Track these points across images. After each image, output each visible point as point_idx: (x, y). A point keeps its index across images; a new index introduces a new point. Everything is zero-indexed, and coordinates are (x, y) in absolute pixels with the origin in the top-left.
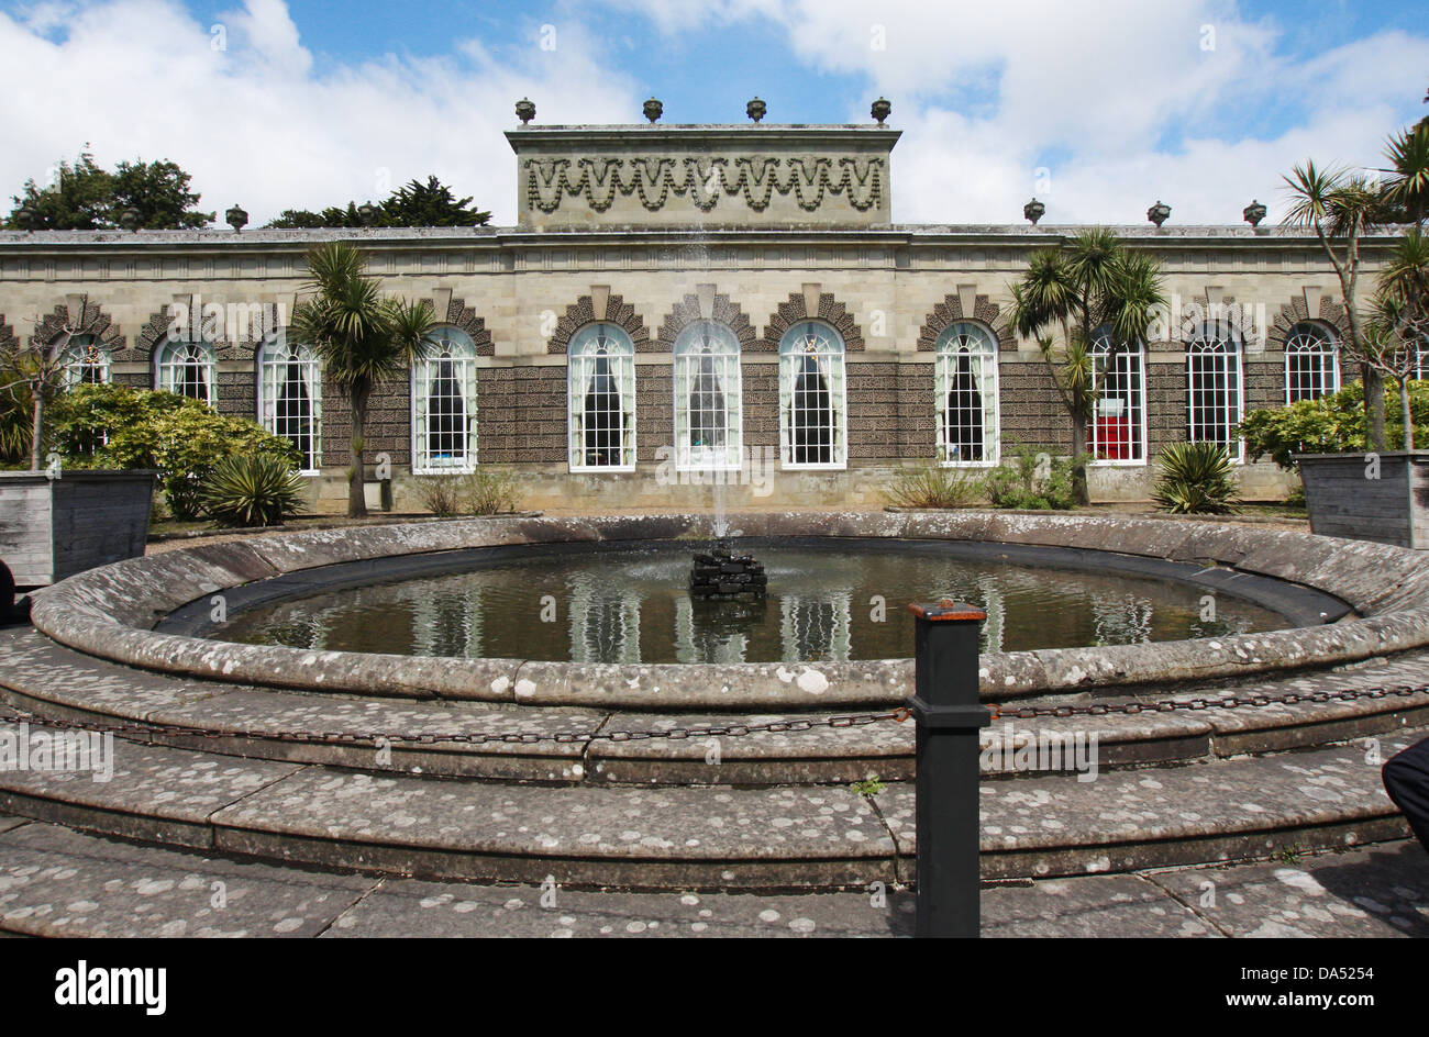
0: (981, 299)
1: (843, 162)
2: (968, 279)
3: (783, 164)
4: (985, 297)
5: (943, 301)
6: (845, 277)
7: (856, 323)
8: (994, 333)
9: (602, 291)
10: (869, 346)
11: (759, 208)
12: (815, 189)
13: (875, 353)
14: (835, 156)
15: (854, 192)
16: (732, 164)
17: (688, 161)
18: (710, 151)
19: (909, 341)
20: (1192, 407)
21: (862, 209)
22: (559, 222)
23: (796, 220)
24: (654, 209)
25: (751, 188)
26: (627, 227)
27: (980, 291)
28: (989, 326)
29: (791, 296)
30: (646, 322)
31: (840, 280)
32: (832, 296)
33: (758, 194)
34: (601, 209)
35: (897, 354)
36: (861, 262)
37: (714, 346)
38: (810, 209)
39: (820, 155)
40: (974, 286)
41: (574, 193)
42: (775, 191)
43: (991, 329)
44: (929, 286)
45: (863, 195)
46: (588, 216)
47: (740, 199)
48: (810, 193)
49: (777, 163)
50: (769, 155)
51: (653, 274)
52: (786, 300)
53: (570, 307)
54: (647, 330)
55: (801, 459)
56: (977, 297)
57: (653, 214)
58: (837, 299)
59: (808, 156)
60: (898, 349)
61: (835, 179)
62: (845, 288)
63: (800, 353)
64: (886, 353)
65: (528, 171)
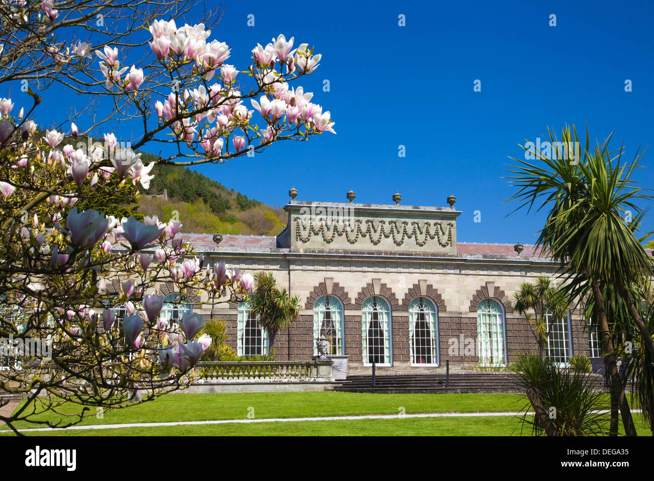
0: (497, 288)
1: (435, 224)
2: (491, 279)
3: (409, 225)
4: (498, 288)
5: (480, 289)
6: (437, 277)
7: (443, 298)
8: (503, 304)
9: (330, 280)
10: (448, 309)
11: (399, 244)
12: (424, 236)
13: (451, 312)
14: (432, 222)
15: (441, 238)
16: (387, 223)
17: (367, 222)
18: (378, 217)
19: (465, 307)
20: (592, 341)
21: (444, 246)
22: (311, 247)
23: (416, 250)
24: (353, 243)
25: (396, 234)
26: (341, 251)
27: (496, 285)
28: (500, 301)
29: (414, 285)
30: (349, 296)
31: (435, 279)
32: (432, 286)
33: (399, 238)
34: (328, 242)
35: (461, 313)
36: (445, 271)
37: (378, 307)
38: (421, 245)
39: (426, 221)
40: (494, 282)
41: (316, 234)
42: (406, 237)
43: (502, 303)
44: (473, 282)
45: (444, 239)
46: (323, 245)
47: (390, 239)
48: (421, 238)
49: (407, 224)
50: (403, 220)
51: (352, 273)
52: (412, 287)
53: (315, 288)
54: (350, 299)
55: (418, 362)
56: (495, 287)
57: (352, 245)
58: (434, 287)
59: (421, 222)
60: (461, 311)
61: (432, 232)
62: (437, 282)
63: (417, 311)
64: (456, 313)
65: (296, 222)
